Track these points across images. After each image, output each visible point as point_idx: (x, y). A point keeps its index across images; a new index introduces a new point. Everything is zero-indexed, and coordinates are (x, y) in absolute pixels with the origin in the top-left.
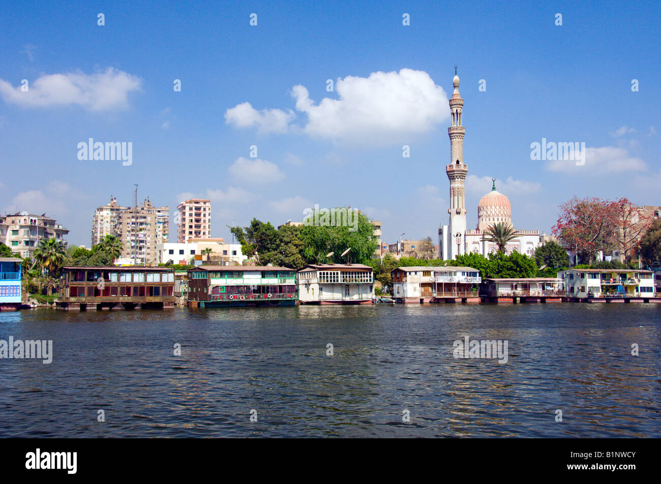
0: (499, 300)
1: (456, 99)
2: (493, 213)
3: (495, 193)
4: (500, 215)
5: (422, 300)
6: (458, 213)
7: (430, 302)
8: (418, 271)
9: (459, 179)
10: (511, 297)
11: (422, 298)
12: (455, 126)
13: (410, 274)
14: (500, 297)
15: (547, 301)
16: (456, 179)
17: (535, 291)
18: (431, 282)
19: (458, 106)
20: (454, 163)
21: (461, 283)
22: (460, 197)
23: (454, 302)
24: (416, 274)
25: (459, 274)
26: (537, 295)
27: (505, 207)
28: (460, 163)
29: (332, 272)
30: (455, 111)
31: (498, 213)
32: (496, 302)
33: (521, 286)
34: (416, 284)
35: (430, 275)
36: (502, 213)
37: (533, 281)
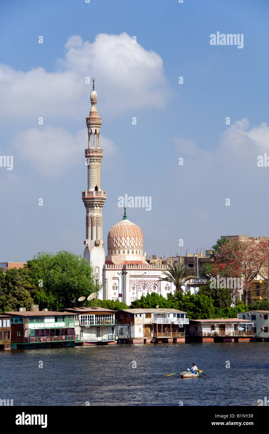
0: (204, 340)
1: (95, 118)
2: (128, 244)
3: (126, 221)
4: (135, 247)
5: (145, 340)
6: (96, 245)
7: (151, 342)
8: (142, 314)
9: (98, 208)
10: (212, 337)
11: (146, 338)
12: (94, 148)
13: (136, 316)
14: (205, 337)
15: (240, 340)
16: (95, 208)
17: (230, 331)
18: (151, 323)
19: (97, 126)
20: (92, 189)
21: (175, 324)
22: (99, 228)
23: (167, 342)
24: (140, 316)
25: (171, 315)
26: (232, 335)
27: (140, 239)
28: (99, 190)
29: (90, 315)
30: (94, 131)
31: (132, 244)
32: (201, 342)
33: (218, 327)
34: (141, 325)
35: (151, 317)
36: (137, 244)
37: (229, 322)
